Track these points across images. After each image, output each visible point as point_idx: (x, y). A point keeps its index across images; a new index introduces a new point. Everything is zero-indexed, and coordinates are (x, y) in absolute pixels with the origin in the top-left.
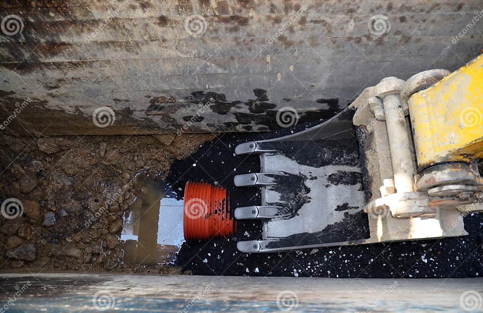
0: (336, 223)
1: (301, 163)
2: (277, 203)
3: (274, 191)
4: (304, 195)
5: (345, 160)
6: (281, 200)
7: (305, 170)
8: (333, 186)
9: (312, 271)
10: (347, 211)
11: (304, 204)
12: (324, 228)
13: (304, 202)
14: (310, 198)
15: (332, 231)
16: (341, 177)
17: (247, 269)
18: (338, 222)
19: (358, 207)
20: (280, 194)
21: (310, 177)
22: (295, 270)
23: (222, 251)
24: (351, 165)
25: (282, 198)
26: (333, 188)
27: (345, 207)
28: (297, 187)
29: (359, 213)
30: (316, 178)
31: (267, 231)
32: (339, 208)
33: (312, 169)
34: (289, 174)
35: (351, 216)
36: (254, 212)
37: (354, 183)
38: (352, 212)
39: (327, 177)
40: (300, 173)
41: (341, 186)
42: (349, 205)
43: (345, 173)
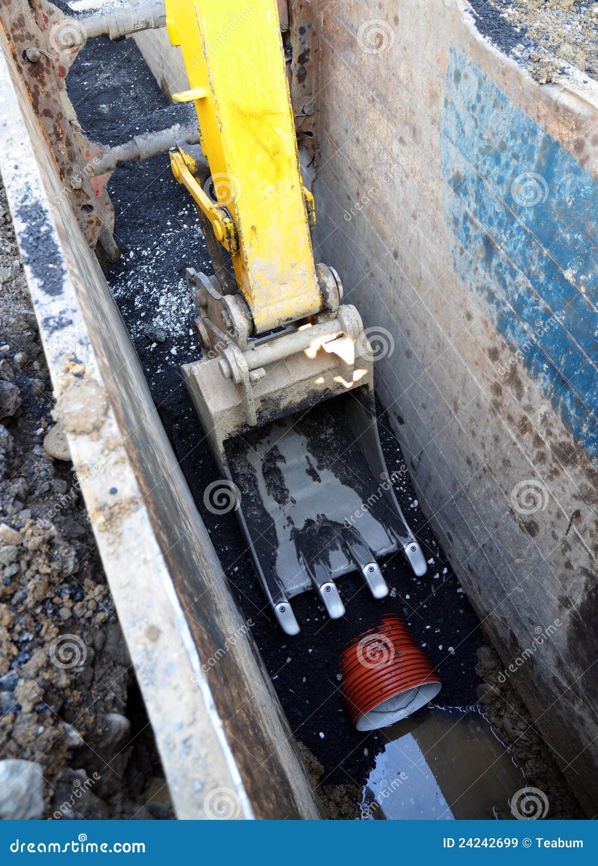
0: (336, 476)
1: (276, 543)
2: (344, 551)
3: (330, 560)
4: (318, 523)
5: (251, 490)
6: (337, 549)
7: (283, 535)
8: (290, 495)
9: (404, 483)
10: (316, 469)
11: (330, 519)
12: (348, 488)
13: (326, 520)
14: (318, 516)
15: (349, 475)
16: (276, 487)
17: (436, 577)
18: (333, 474)
19: (307, 457)
20: (331, 552)
21: (291, 526)
22: (412, 506)
23: (428, 627)
24: (255, 481)
25: (334, 548)
26: (293, 494)
27: (312, 473)
28: (310, 535)
29: (313, 454)
30: (289, 518)
31: (385, 547)
32: (316, 478)
33: (278, 528)
34: (298, 551)
35: (320, 461)
36: (371, 569)
37: (278, 471)
38: (314, 462)
39: (281, 505)
40: (290, 540)
41: (287, 485)
42: (308, 467)
43: (269, 485)
